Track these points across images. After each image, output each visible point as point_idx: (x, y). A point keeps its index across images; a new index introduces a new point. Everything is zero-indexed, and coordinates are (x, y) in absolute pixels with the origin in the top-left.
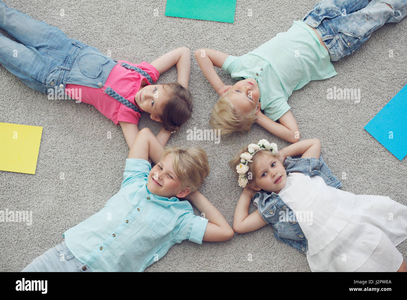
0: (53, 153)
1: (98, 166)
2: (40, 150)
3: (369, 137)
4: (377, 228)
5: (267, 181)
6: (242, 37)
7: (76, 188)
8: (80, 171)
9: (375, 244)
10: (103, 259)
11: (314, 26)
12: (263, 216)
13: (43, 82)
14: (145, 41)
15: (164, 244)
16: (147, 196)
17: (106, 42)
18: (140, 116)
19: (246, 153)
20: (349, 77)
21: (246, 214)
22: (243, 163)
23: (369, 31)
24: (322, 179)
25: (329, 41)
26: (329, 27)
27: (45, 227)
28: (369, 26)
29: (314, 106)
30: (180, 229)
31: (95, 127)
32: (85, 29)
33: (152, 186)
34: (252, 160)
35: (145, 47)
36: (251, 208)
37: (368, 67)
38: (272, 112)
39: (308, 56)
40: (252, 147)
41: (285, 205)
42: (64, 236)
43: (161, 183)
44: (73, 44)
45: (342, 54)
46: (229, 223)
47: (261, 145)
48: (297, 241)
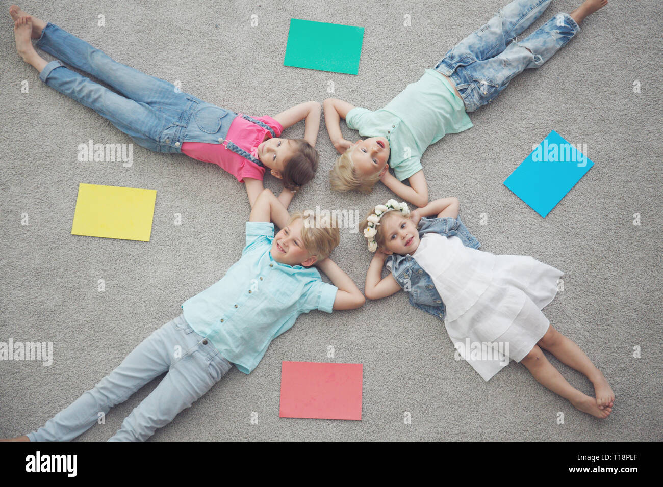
0: (168, 218)
1: (218, 231)
2: (154, 215)
3: (509, 193)
4: (520, 291)
5: (398, 243)
6: (369, 88)
7: (195, 255)
8: (198, 237)
9: (519, 308)
10: (225, 332)
11: (448, 74)
12: (398, 280)
13: (157, 139)
14: (265, 95)
15: (292, 315)
16: (270, 264)
17: (222, 96)
18: (265, 172)
19: (373, 215)
20: (486, 128)
21: (378, 279)
22: (370, 226)
23: (508, 78)
24: (460, 239)
25: (464, 90)
26: (464, 75)
27: (163, 298)
28: (506, 73)
29: (449, 161)
30: (307, 298)
31: (213, 189)
32: (199, 83)
33: (276, 252)
34: (379, 222)
35: (265, 101)
36: (384, 272)
37: (506, 117)
38: (402, 170)
39: (442, 108)
40: (380, 208)
41: (421, 268)
42: (182, 307)
43: (286, 249)
44: (188, 99)
45: (478, 104)
46: (359, 289)
47: (389, 206)
48: (434, 307)
